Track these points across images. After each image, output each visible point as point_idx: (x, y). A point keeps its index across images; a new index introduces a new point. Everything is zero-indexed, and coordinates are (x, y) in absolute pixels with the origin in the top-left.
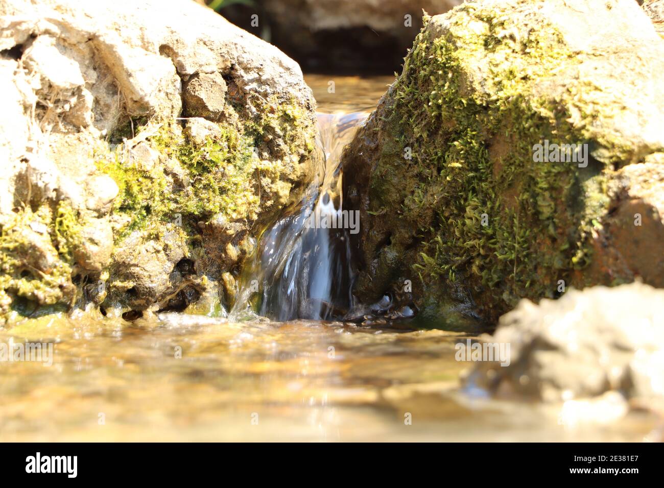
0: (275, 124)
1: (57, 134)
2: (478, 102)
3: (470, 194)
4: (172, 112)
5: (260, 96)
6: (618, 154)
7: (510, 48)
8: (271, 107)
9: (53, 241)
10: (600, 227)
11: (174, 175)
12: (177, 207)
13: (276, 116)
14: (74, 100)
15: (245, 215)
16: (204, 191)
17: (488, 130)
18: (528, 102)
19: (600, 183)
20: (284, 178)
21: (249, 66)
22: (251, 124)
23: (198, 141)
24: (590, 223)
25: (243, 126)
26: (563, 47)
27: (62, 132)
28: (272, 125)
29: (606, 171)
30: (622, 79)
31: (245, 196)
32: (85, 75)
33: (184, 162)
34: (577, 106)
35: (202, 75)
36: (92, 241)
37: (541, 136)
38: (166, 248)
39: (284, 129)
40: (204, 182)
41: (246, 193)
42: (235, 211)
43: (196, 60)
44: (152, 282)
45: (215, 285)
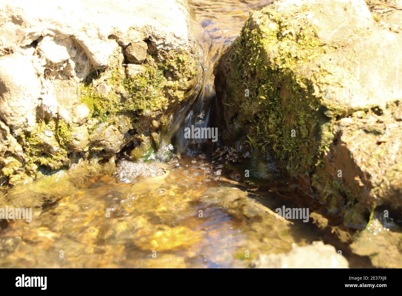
0: (174, 64)
1: (58, 80)
2: (273, 69)
3: (271, 111)
4: (118, 63)
5: (165, 52)
6: (338, 113)
7: (290, 39)
8: (171, 56)
9: (56, 139)
10: (328, 150)
11: (121, 94)
12: (124, 109)
13: (174, 60)
14: (65, 65)
15: (160, 108)
16: (137, 100)
17: (279, 83)
18: (295, 76)
19: (329, 127)
20: (180, 89)
21: (158, 37)
22: (161, 65)
23: (133, 77)
24: (324, 147)
25: (157, 66)
26: (318, 39)
27: (60, 79)
28: (172, 65)
29: (332, 121)
30: (344, 66)
31: (160, 99)
32: (70, 53)
33: (126, 87)
34: (318, 85)
35: (133, 44)
36: (76, 139)
37: (301, 97)
38: (119, 128)
39: (179, 66)
40: (137, 95)
41: (160, 97)
42: (155, 107)
43: (130, 38)
44: (112, 146)
45: (148, 138)
